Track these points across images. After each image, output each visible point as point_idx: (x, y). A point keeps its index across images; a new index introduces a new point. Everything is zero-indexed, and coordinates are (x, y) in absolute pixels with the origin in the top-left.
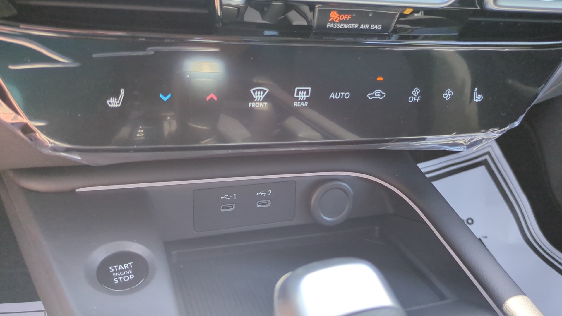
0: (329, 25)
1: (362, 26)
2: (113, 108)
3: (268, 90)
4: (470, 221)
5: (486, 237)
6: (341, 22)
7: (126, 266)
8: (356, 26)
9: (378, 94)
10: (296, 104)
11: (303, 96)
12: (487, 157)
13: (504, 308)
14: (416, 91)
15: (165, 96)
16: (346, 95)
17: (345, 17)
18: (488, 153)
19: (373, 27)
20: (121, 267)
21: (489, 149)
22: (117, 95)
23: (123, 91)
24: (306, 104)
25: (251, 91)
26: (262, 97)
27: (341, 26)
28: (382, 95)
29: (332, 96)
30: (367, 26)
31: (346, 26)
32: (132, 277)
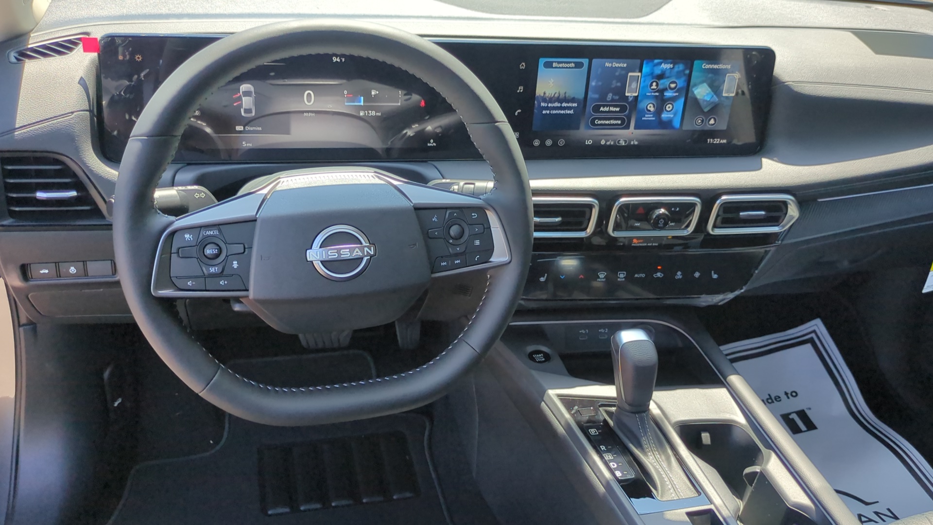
0: (633, 245)
1: (649, 244)
2: (542, 282)
3: (606, 274)
4: (794, 394)
5: (810, 409)
6: (638, 243)
7: (540, 355)
8: (646, 244)
9: (659, 275)
10: (619, 280)
11: (622, 276)
12: (813, 335)
13: (727, 380)
14: (679, 273)
15: (562, 276)
16: (643, 275)
17: (640, 241)
18: (814, 331)
19: (654, 244)
20: (538, 356)
21: (815, 328)
22: (544, 277)
23: (546, 275)
24: (624, 279)
25: (599, 274)
26: (603, 276)
27: (638, 245)
28: (661, 275)
29: (636, 276)
30: (651, 244)
31: (641, 245)
32: (543, 359)
